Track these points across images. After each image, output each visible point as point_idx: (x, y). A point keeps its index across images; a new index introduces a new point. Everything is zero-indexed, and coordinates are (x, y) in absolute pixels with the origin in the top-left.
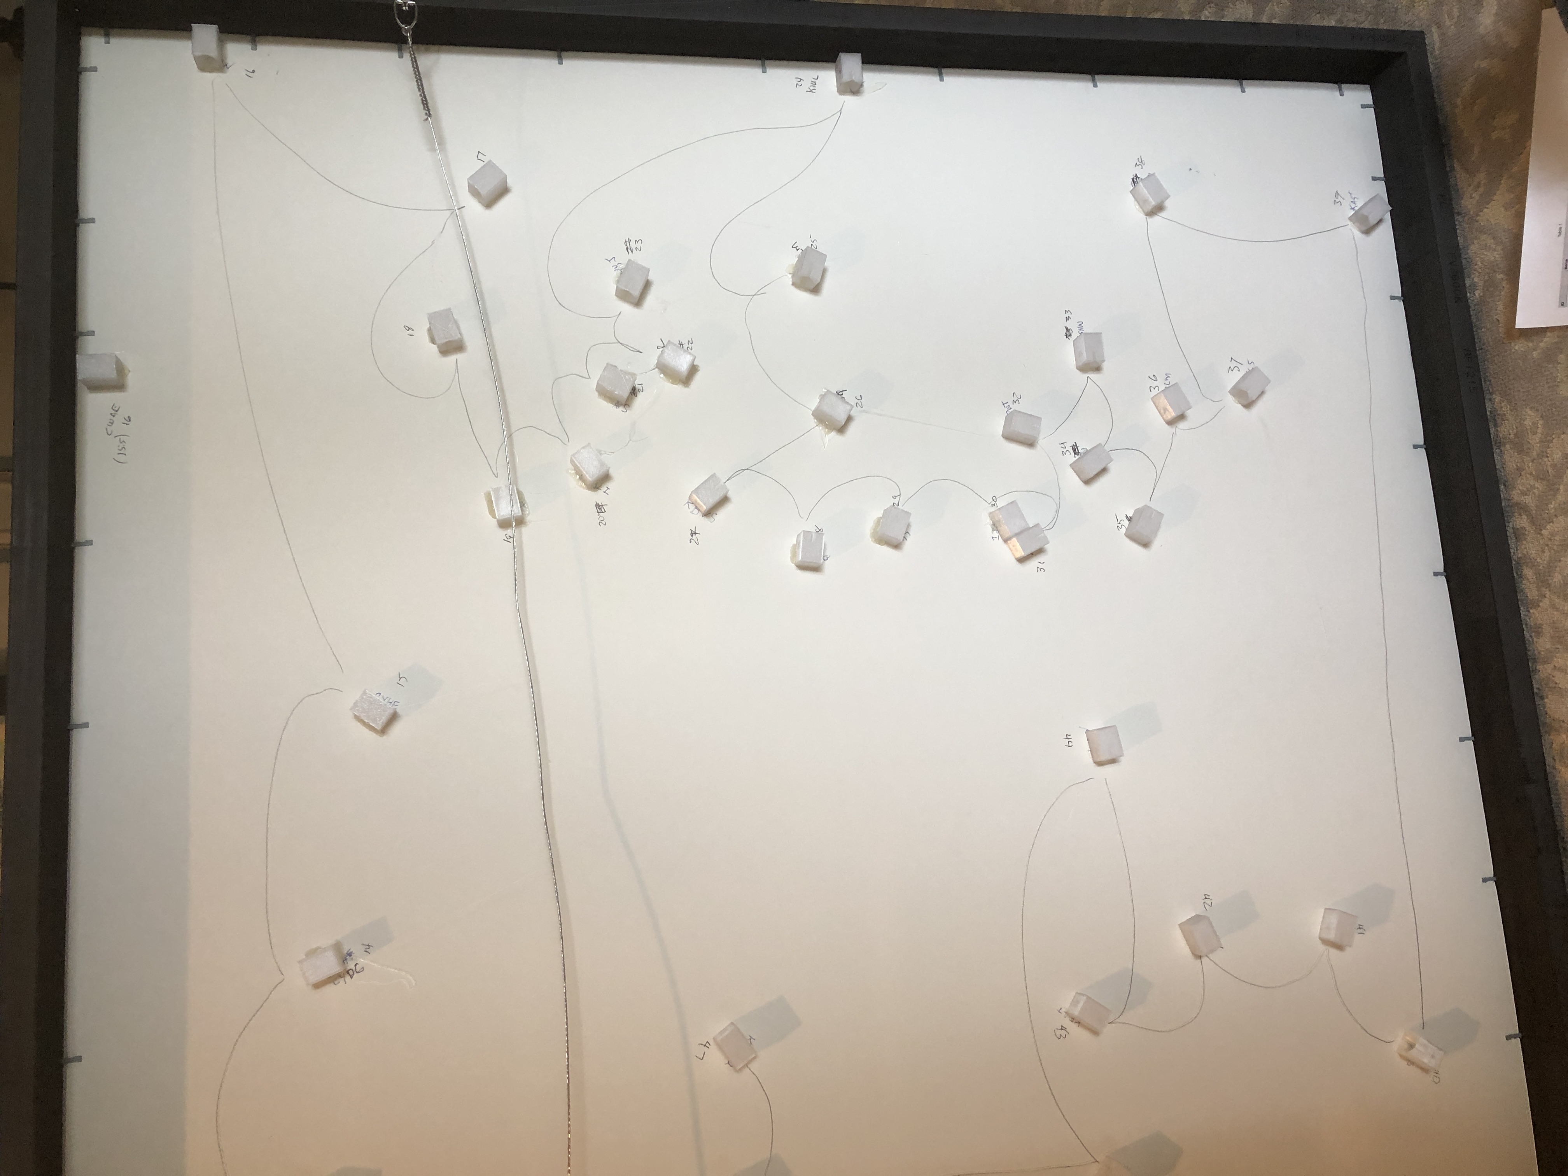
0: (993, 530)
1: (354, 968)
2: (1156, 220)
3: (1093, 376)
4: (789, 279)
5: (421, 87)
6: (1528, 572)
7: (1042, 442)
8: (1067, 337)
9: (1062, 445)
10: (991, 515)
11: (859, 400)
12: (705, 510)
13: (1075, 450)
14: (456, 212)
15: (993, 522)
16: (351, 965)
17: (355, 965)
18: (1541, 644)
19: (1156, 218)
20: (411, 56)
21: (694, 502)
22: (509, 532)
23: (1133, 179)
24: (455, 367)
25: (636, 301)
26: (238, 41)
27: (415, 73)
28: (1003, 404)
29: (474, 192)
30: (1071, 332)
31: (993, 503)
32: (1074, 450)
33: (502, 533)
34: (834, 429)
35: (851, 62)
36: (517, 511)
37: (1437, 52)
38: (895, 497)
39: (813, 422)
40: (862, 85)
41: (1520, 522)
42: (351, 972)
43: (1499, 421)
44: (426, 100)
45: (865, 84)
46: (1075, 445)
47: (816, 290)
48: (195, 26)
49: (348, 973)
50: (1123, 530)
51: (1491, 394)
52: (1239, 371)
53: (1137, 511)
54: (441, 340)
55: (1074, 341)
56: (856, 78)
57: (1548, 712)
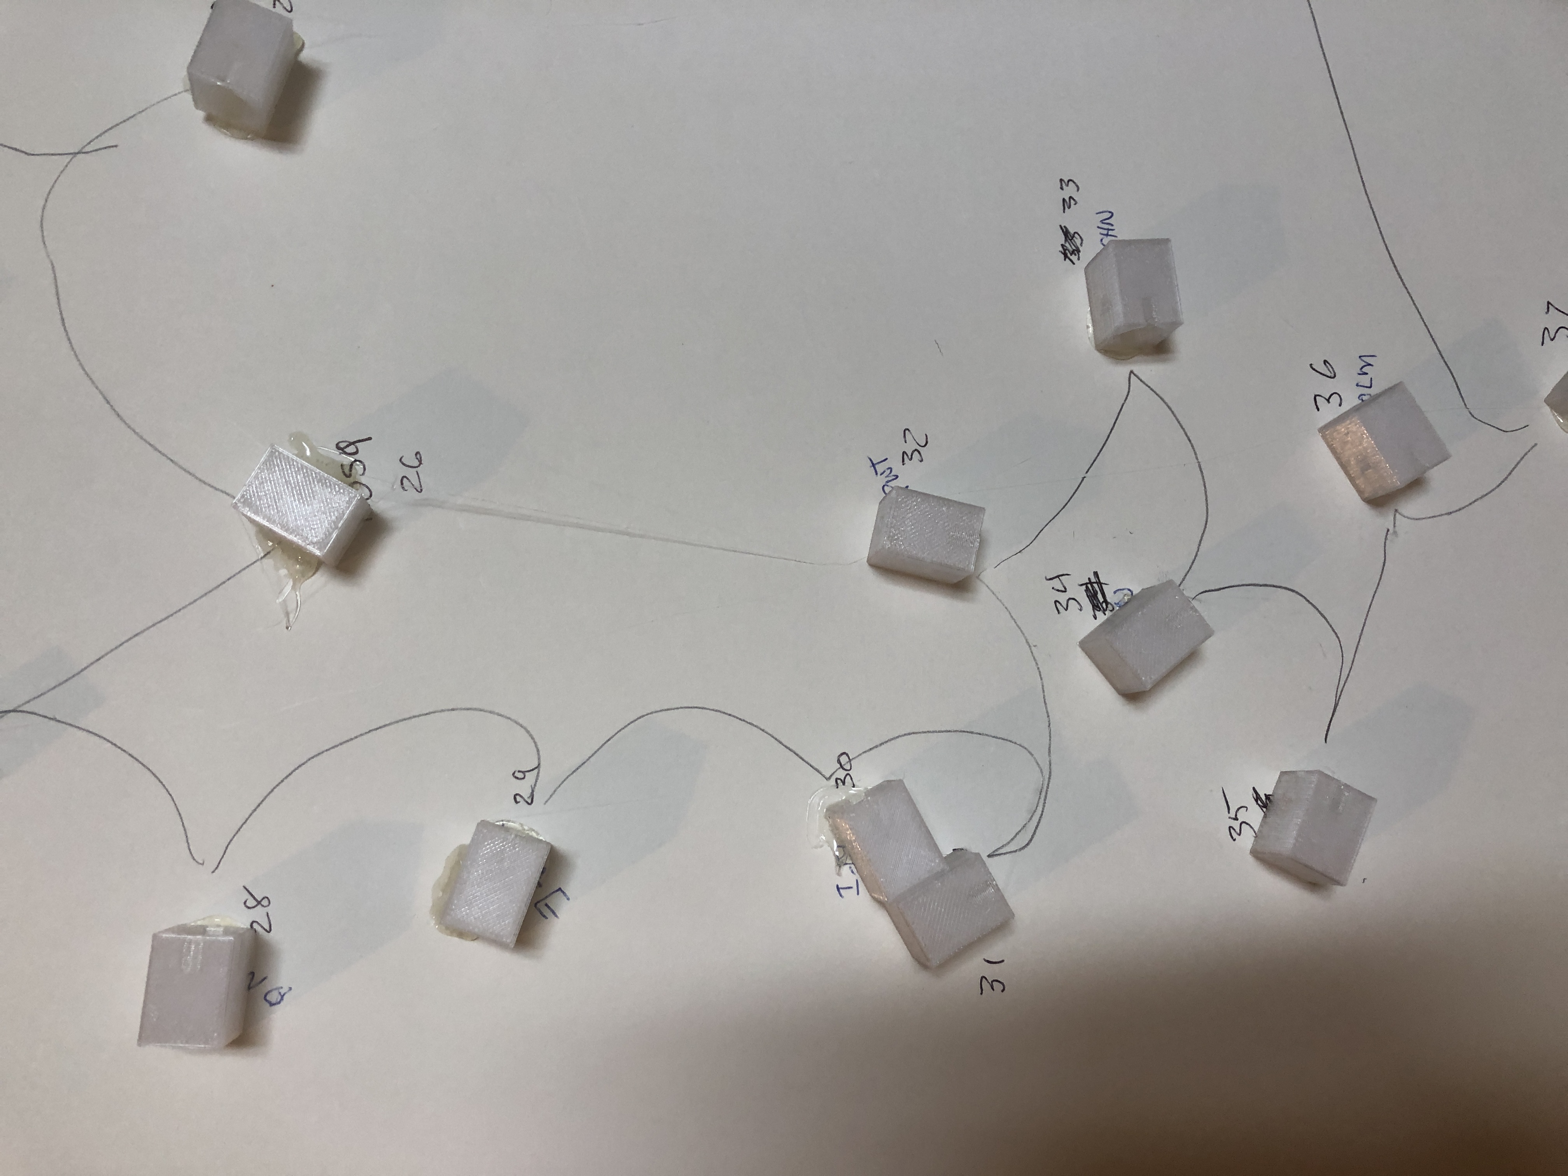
0: (840, 862)
3: (1147, 369)
4: (186, 102)
7: (992, 577)
8: (1066, 257)
9: (1056, 583)
10: (834, 814)
13: (1096, 593)
15: (839, 839)
28: (873, 465)
30: (1078, 241)
31: (841, 774)
32: (1092, 596)
34: (321, 566)
38: (519, 775)
46: (1093, 580)
50: (1247, 839)
53: (1289, 778)
55: (1086, 268)
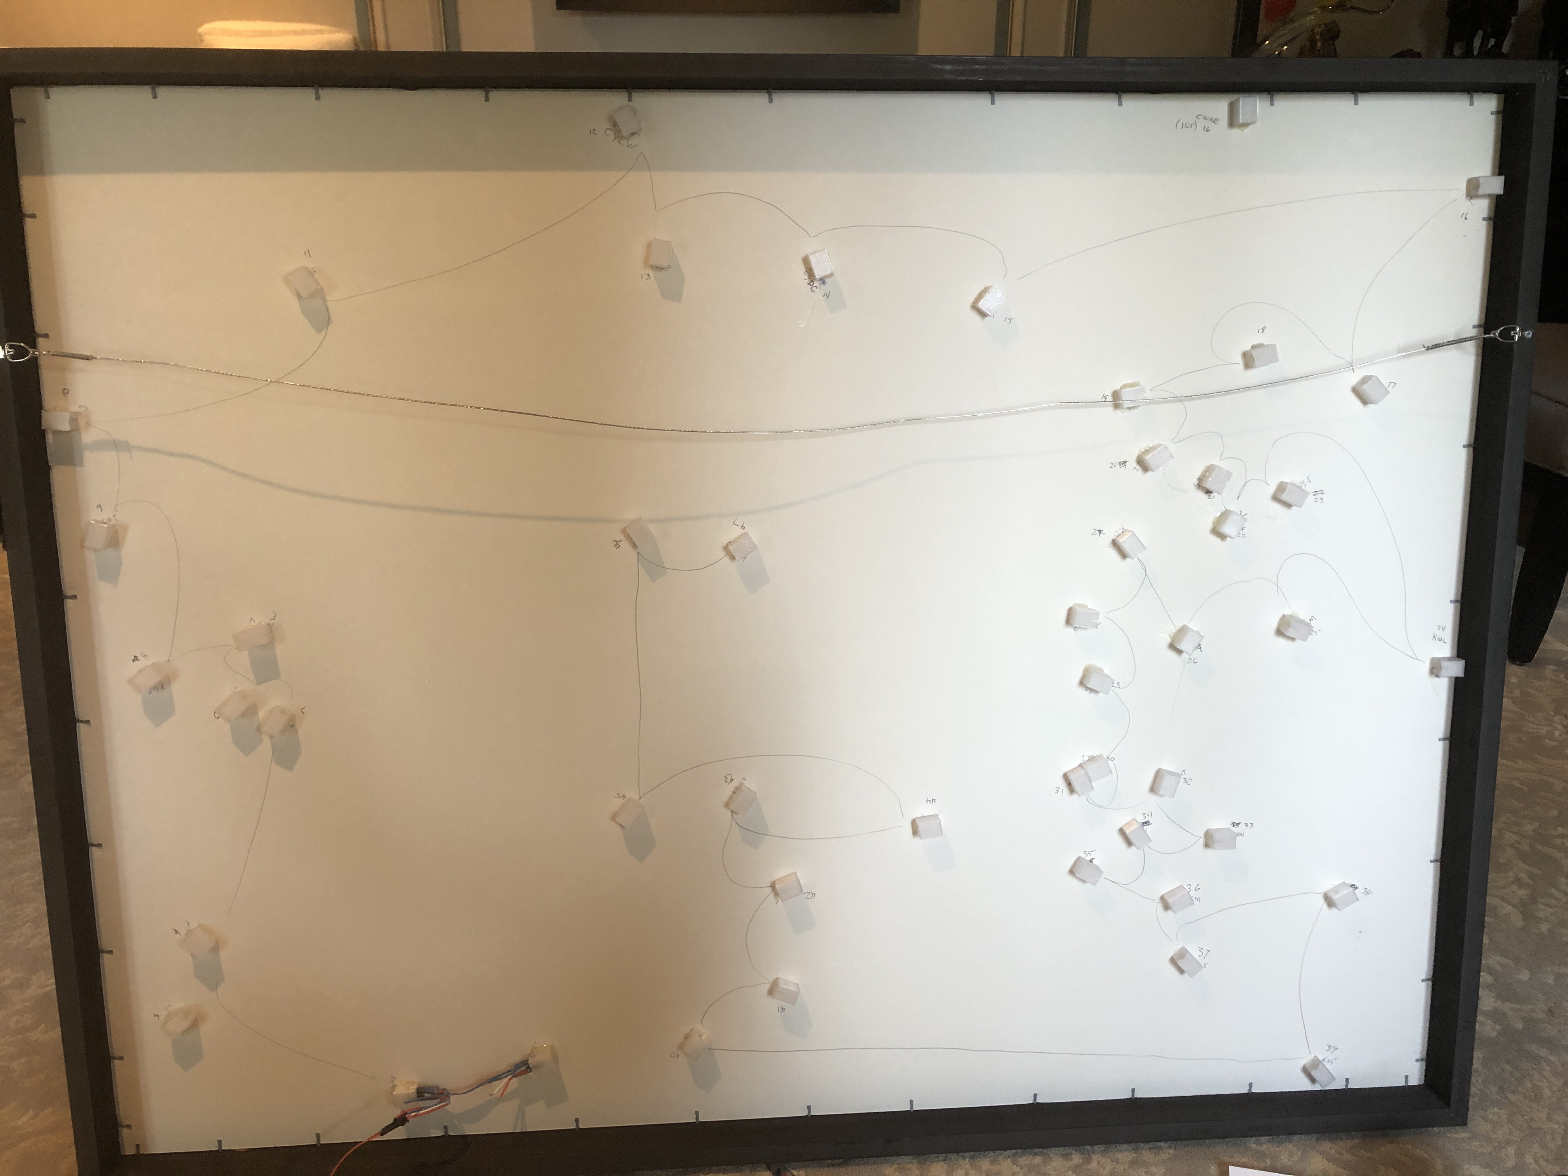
0: (1089, 757)
1: (814, 285)
2: (1322, 902)
3: (1202, 841)
4: (1288, 613)
5: (1450, 343)
6: (1038, 1160)
7: (1153, 798)
8: (1232, 823)
9: (1150, 814)
10: (1101, 756)
11: (1194, 660)
12: (1118, 541)
14: (1351, 366)
15: (1095, 757)
16: (816, 284)
17: (816, 286)
18: (985, 1164)
19: (1322, 901)
20: (1475, 336)
21: (1123, 534)
22: (1110, 398)
23: (1354, 885)
24: (1233, 362)
25: (1277, 497)
26: (1490, 208)
27: (1461, 339)
28: (1184, 771)
29: (1365, 380)
30: (1236, 827)
31: (1110, 758)
32: (1146, 822)
33: (1109, 393)
34: (1173, 641)
35: (1457, 668)
36: (1126, 405)
37: (1449, 1135)
38: (1118, 683)
39: (1179, 625)
40: (1437, 676)
41: (1077, 1159)
42: (812, 283)
43: (1154, 1151)
44: (1439, 347)
45: (1437, 679)
46: (1150, 823)
47: (1279, 632)
48: (1503, 178)
49: (811, 282)
50: (1083, 856)
51: (1175, 1148)
52: (1199, 956)
53: (1097, 868)
54: (1255, 353)
55: (1229, 828)
56: (1444, 672)
57: (934, 1164)
